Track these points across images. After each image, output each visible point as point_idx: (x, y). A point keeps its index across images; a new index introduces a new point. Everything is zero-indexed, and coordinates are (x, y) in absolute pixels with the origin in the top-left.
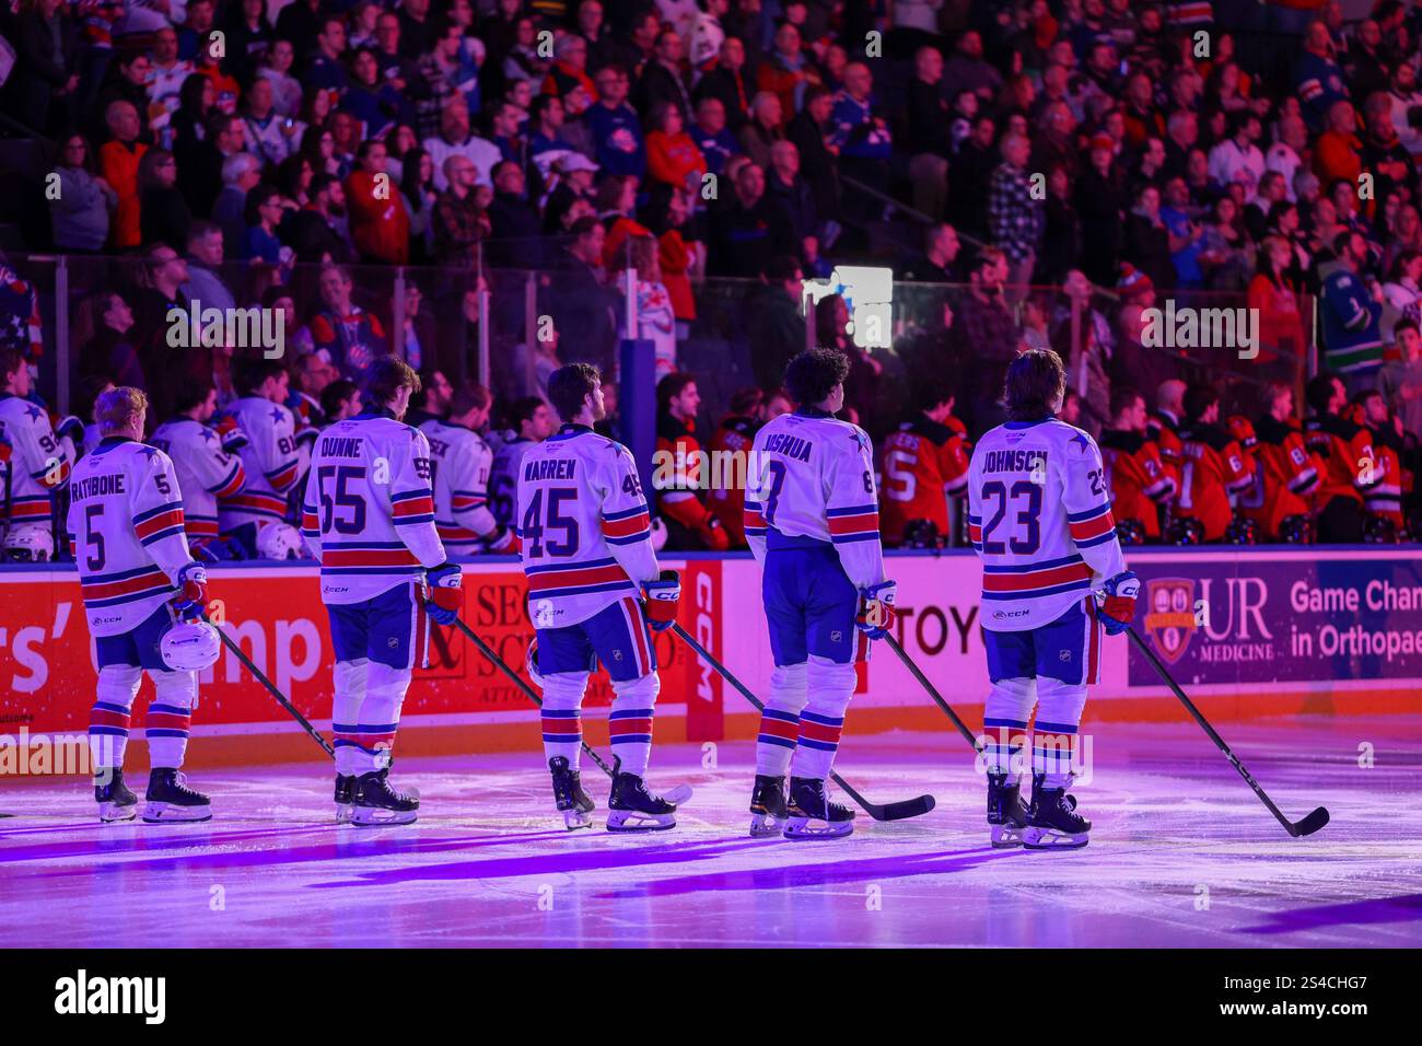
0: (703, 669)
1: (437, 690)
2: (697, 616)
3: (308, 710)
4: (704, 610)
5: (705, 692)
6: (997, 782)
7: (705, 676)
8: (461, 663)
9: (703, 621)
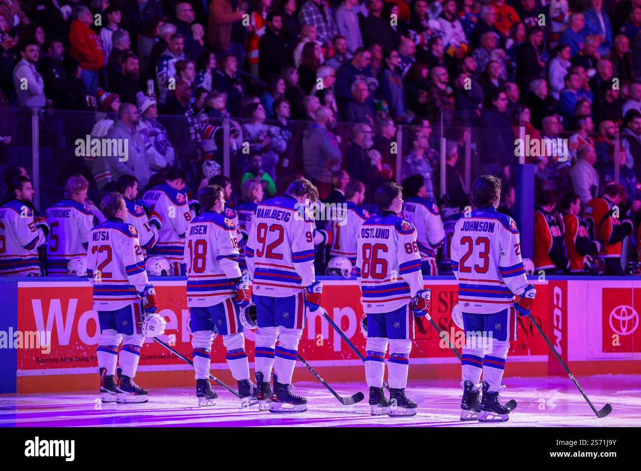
0: (556, 338)
1: (417, 345)
2: (554, 309)
3: (350, 354)
4: (557, 306)
5: (558, 349)
6: (468, 389)
7: (558, 341)
8: (429, 331)
9: (557, 312)
